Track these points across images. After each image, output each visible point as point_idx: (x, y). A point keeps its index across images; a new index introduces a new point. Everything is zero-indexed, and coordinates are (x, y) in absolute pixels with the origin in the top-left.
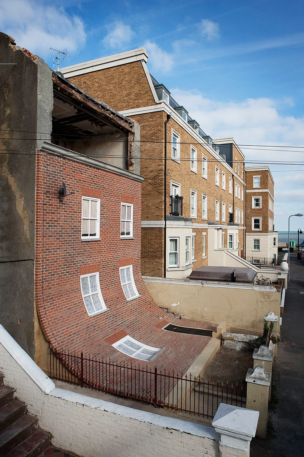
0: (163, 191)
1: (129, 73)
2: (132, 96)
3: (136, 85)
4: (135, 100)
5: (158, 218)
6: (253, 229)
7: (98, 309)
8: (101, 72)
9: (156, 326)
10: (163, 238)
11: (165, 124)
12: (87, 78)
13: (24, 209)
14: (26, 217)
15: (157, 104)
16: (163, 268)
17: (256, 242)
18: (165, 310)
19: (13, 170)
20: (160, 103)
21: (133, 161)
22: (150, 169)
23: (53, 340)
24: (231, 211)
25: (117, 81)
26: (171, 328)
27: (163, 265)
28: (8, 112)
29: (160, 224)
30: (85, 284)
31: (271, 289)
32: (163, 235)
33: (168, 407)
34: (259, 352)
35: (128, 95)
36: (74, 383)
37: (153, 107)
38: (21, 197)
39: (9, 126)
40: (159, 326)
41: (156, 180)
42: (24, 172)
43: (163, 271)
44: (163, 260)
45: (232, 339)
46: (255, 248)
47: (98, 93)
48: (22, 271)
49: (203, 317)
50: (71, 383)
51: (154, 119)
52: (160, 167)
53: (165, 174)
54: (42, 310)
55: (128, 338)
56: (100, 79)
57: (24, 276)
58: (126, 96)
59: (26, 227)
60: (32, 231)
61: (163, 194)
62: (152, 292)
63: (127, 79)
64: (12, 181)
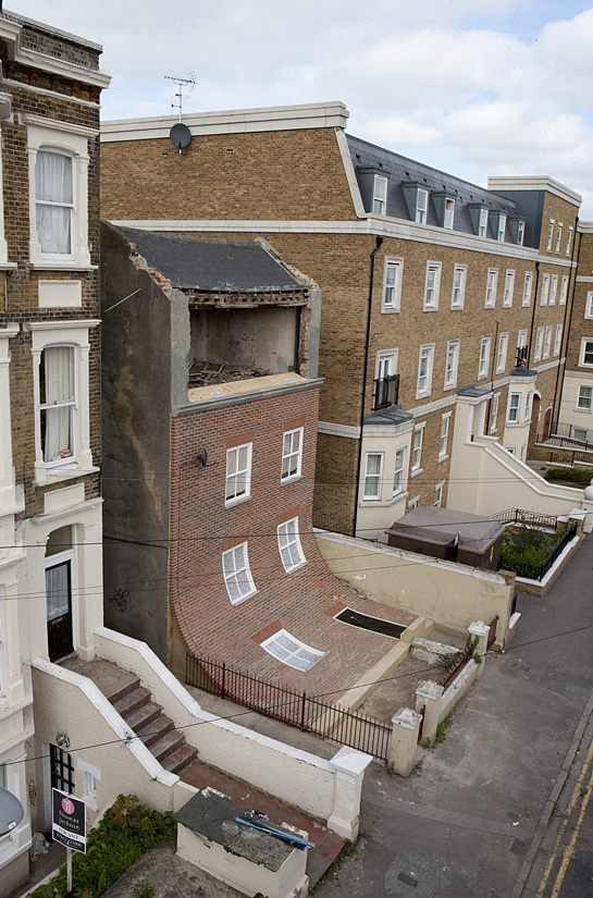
0: (361, 377)
1: (312, 148)
2: (316, 196)
3: (324, 176)
4: (322, 203)
5: (349, 422)
6: (582, 363)
7: (244, 592)
8: (260, 135)
9: (326, 613)
10: (357, 454)
11: (372, 257)
12: (233, 141)
13: (155, 485)
14: (157, 496)
15: (358, 219)
16: (353, 504)
17: (586, 391)
18: (344, 584)
19: (138, 430)
20: (365, 219)
21: (306, 355)
22: (342, 336)
23: (190, 643)
24: (522, 343)
25: (287, 158)
26: (347, 617)
27: (353, 499)
28: (130, 352)
29: (352, 432)
30: (229, 561)
31: (497, 578)
32: (357, 450)
33: (315, 732)
34: (424, 688)
35: (309, 191)
36: (215, 694)
37: (351, 224)
38: (151, 469)
39: (132, 371)
40: (329, 613)
41: (349, 358)
42: (154, 438)
43: (353, 508)
44: (354, 490)
45: (424, 648)
46: (580, 404)
47: (255, 178)
48: (152, 557)
49: (398, 602)
50: (211, 693)
51: (353, 247)
52: (358, 336)
53: (366, 348)
54: (177, 606)
55: (283, 632)
56: (259, 150)
57: (155, 563)
58: (304, 193)
59: (158, 506)
60: (165, 514)
61: (361, 382)
62: (327, 554)
63: (307, 159)
64: (137, 445)
